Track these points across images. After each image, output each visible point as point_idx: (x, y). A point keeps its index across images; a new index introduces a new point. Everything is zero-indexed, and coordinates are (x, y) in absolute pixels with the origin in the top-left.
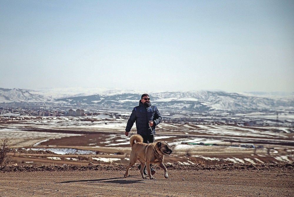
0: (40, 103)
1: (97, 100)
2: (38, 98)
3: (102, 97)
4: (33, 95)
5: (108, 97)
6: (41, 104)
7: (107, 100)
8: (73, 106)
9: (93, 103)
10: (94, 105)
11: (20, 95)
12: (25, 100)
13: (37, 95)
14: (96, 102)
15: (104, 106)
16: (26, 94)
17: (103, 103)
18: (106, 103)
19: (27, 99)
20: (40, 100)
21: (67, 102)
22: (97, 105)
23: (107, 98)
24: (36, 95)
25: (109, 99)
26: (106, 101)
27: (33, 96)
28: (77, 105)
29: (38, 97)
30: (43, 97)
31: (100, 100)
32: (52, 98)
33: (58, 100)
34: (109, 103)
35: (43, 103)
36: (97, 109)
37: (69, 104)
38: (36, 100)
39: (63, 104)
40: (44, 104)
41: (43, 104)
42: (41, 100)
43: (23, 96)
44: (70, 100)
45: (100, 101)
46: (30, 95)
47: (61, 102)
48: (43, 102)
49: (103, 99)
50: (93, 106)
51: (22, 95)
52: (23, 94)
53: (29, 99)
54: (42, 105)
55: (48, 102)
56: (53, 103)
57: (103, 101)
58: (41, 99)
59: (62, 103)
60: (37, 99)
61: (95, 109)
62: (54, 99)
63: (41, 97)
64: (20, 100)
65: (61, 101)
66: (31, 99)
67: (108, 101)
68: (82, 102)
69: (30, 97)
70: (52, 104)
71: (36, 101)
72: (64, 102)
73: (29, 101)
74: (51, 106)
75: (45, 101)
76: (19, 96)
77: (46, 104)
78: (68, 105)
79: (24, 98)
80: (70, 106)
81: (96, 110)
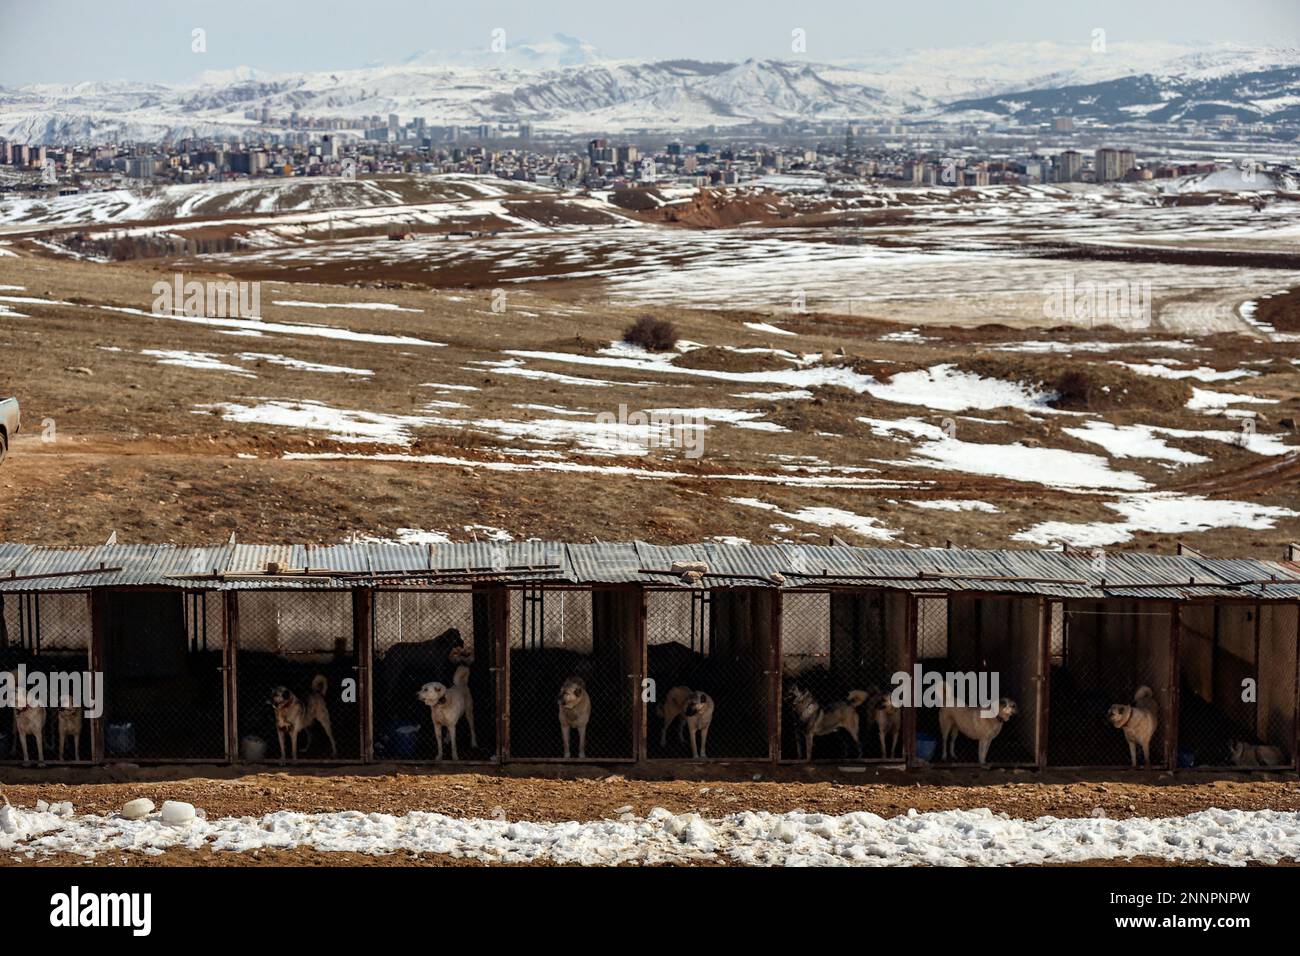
0: (877, 123)
1: (1146, 102)
2: (862, 98)
3: (1168, 87)
4: (837, 87)
5: (1196, 84)
6: (882, 131)
7: (1195, 99)
8: (1033, 132)
9: (1128, 117)
10: (1136, 124)
11: (778, 88)
12: (801, 111)
13: (854, 86)
14: (1141, 110)
15: (1184, 130)
16: (806, 86)
17: (1176, 117)
18: (1189, 115)
19: (810, 108)
20: (869, 108)
21: (1004, 116)
22: (1150, 126)
23: (1191, 89)
24: (846, 86)
25: (1206, 98)
26: (1190, 104)
27: (840, 95)
28: (1054, 131)
29: (859, 93)
30: (884, 95)
31: (1159, 100)
32: (924, 99)
33: (960, 106)
34: (1205, 114)
35: (890, 123)
36: (1158, 146)
37: (1013, 124)
38: (852, 110)
39: (987, 126)
40: (898, 131)
41: (893, 129)
42: (875, 112)
43: (789, 92)
44: (1016, 107)
45: (1161, 106)
46: (823, 86)
47: (972, 115)
48: (887, 117)
49: (1173, 95)
50: (1131, 130)
51: (784, 91)
52: (789, 86)
53: (818, 108)
54: (888, 131)
55: (914, 117)
56: (936, 122)
57: (1174, 106)
58: (875, 105)
59: (977, 119)
60: (859, 107)
61: (1147, 144)
62: (935, 101)
63: (872, 93)
64: (781, 114)
65: (972, 112)
66: (829, 106)
67: (1197, 103)
68: (1072, 115)
69: (823, 100)
70: (931, 128)
71: (853, 117)
72: (990, 116)
73: (821, 116)
74: (933, 137)
75: (895, 112)
76: (772, 94)
77: (905, 128)
78: (1009, 132)
79: (799, 103)
80: (1019, 132)
81: (1153, 150)
